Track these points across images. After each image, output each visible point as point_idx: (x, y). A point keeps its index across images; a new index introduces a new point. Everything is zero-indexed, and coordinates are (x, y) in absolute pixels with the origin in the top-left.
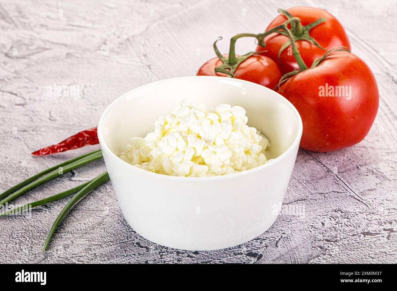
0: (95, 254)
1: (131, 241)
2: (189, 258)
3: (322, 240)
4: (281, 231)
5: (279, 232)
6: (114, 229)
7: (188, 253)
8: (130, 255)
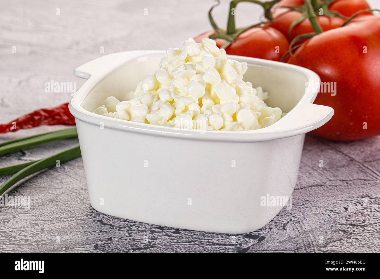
0: (43, 229)
1: (92, 218)
2: (167, 237)
3: (346, 224)
4: (290, 214)
5: (287, 215)
6: (71, 206)
7: (165, 232)
8: (89, 232)
